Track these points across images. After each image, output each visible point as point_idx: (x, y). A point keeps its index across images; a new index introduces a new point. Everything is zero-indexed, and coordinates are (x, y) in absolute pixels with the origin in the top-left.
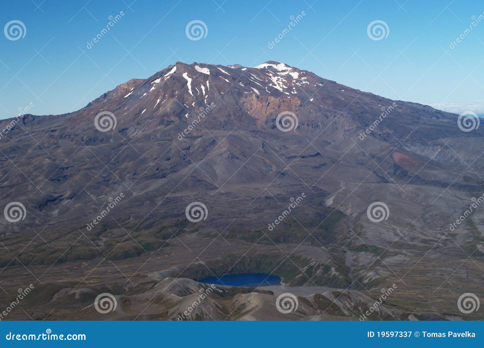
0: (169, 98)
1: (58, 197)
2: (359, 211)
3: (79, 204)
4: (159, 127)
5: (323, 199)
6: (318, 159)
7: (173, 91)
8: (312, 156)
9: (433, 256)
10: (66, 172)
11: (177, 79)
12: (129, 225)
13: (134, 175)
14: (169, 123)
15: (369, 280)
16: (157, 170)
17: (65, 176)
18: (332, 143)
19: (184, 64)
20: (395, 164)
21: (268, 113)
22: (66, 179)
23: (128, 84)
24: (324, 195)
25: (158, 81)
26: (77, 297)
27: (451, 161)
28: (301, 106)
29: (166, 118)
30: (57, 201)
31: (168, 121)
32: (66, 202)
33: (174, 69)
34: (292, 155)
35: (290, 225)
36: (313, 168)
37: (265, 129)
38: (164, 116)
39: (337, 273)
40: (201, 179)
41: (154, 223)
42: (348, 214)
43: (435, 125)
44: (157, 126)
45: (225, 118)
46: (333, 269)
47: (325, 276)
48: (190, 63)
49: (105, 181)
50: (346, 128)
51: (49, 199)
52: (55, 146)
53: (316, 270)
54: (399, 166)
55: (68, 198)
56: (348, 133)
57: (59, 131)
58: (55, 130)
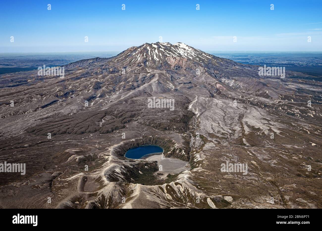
0: (142, 56)
1: (95, 96)
2: (200, 113)
3: (102, 100)
4: (137, 68)
5: (188, 104)
6: (190, 85)
7: (144, 54)
8: (188, 83)
9: (225, 144)
10: (101, 85)
11: (145, 49)
12: (114, 114)
13: (124, 88)
14: (141, 66)
15: (197, 160)
16: (132, 86)
17: (100, 87)
18: (196, 76)
19: (148, 44)
20: (217, 88)
21: (175, 63)
22: (101, 88)
23: (131, 48)
24: (189, 102)
25: (139, 49)
26: (77, 160)
27: (238, 86)
28: (187, 61)
29: (140, 64)
30: (94, 98)
31: (140, 65)
32: (98, 99)
33: (145, 45)
34: (181, 82)
35: (172, 121)
36: (187, 88)
37: (173, 70)
38: (139, 63)
39: (185, 153)
40: (147, 92)
41: (123, 114)
42: (196, 114)
43: (233, 70)
44: (136, 67)
45: (160, 65)
46: (183, 151)
47: (180, 153)
48: (150, 43)
49: (113, 89)
50: (202, 71)
51: (92, 97)
52: (101, 72)
53: (177, 150)
54: (218, 90)
55: (98, 97)
56: (202, 73)
57: (104, 66)
58: (103, 66)
